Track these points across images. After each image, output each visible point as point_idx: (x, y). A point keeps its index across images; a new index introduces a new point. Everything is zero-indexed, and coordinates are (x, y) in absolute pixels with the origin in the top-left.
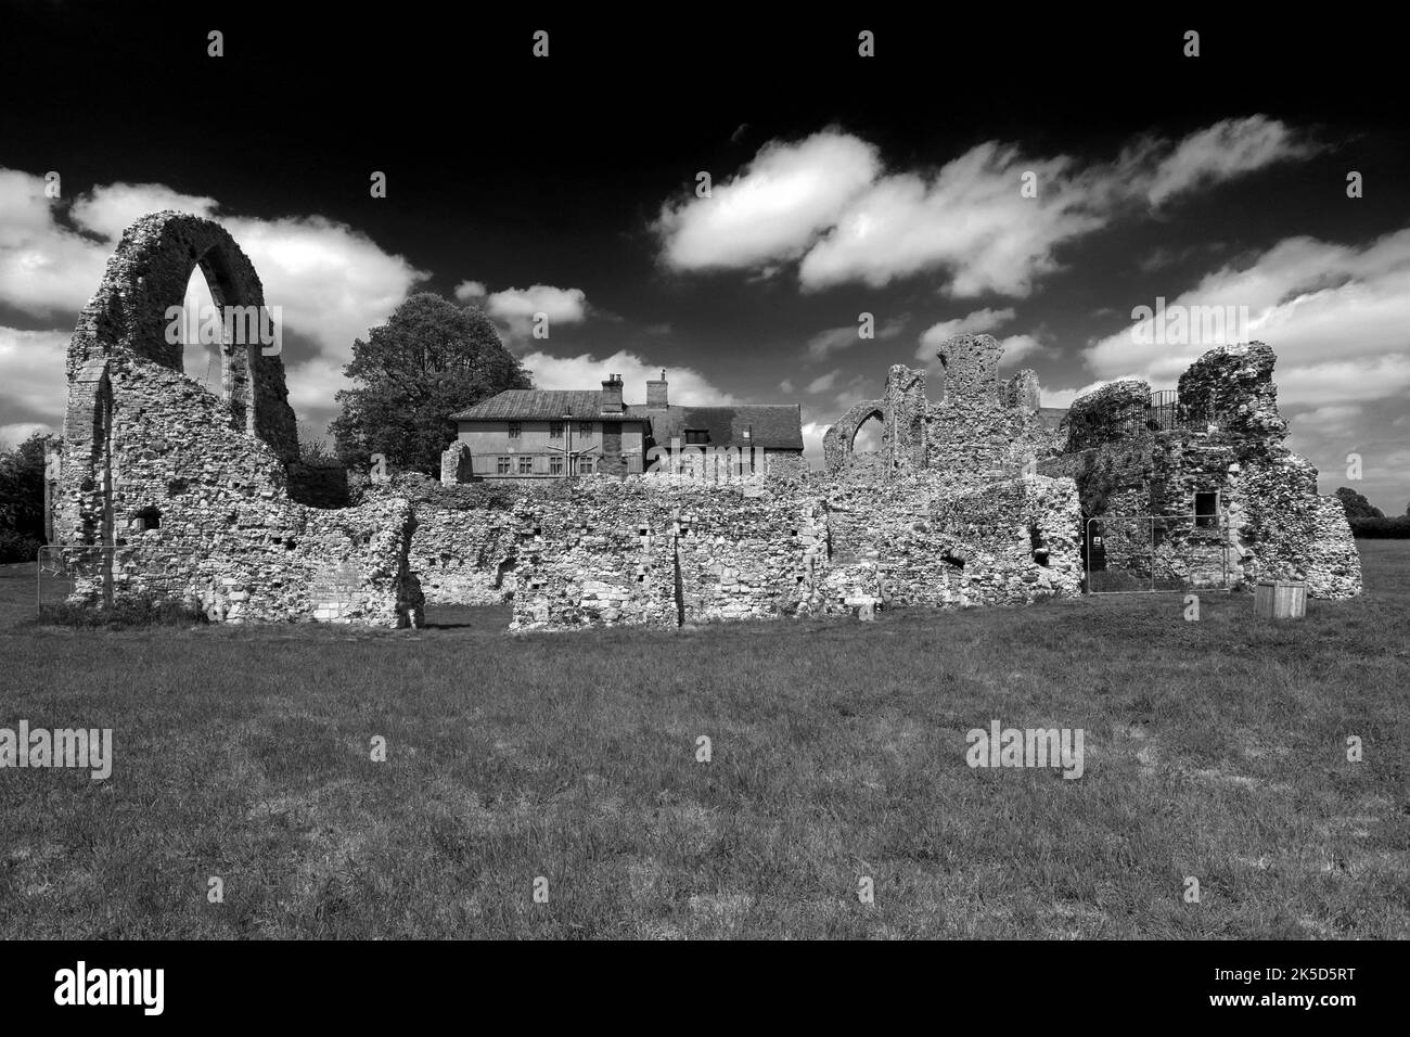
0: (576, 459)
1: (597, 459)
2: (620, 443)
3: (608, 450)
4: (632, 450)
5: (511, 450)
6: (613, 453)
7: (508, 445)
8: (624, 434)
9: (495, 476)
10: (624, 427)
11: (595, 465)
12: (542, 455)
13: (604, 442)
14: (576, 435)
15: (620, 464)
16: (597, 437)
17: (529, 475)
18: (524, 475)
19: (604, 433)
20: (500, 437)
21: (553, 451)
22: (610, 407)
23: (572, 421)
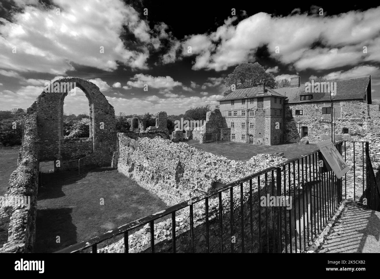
0: (249, 111)
1: (255, 111)
2: (263, 105)
3: (259, 107)
4: (267, 107)
5: (232, 109)
6: (261, 109)
7: (231, 108)
8: (264, 101)
9: (228, 117)
10: (264, 99)
11: (254, 113)
12: (240, 110)
13: (258, 105)
14: (249, 103)
15: (263, 112)
16: (255, 103)
17: (236, 117)
18: (235, 117)
19: (258, 102)
20: (229, 105)
21: (243, 109)
22: (260, 92)
23: (247, 99)
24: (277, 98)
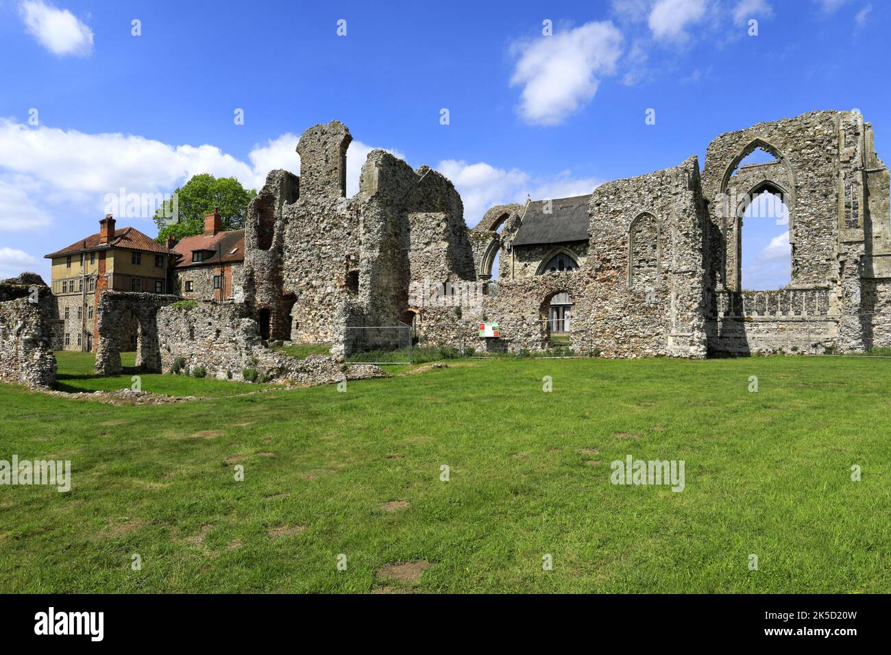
0: (88, 280)
1: (96, 279)
2: (105, 267)
3: (101, 272)
5: (67, 277)
6: (103, 274)
7: (66, 273)
9: (62, 294)
10: (107, 252)
11: (95, 284)
12: (77, 278)
13: (99, 267)
14: (89, 262)
15: (105, 282)
16: (97, 263)
17: (73, 293)
18: (71, 293)
19: (100, 259)
20: (63, 268)
22: (103, 240)
23: (86, 252)
24: (142, 255)
